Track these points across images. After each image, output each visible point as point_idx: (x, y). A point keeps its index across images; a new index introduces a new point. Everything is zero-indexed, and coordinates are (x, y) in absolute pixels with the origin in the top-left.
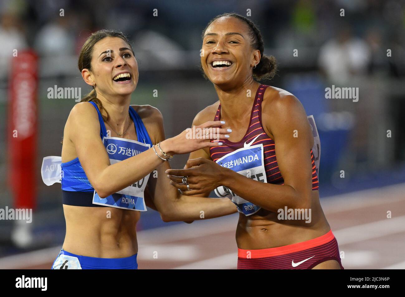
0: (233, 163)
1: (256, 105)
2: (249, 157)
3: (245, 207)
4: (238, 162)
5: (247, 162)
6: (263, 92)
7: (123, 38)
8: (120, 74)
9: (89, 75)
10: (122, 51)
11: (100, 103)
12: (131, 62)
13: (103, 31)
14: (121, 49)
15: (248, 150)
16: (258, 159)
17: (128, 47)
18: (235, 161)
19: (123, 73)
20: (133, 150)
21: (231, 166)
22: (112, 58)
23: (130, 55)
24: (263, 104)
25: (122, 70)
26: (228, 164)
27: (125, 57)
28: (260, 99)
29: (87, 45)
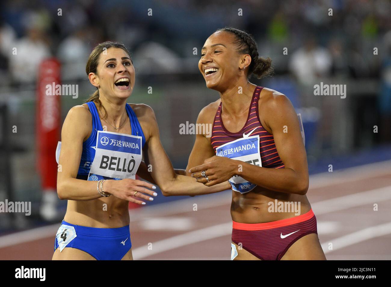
0: (233, 150)
1: (253, 103)
2: (247, 145)
3: (241, 186)
4: (237, 150)
5: (245, 149)
6: (259, 92)
7: (124, 49)
8: (121, 78)
9: (95, 78)
10: (124, 60)
11: (100, 102)
12: (131, 69)
13: (108, 42)
14: (123, 58)
15: (247, 139)
16: (255, 148)
17: (128, 56)
18: (235, 148)
19: (123, 78)
20: (123, 142)
21: (231, 152)
22: (115, 65)
23: (130, 64)
24: (260, 102)
25: (123, 75)
26: (229, 151)
27: (125, 65)
28: (256, 98)
29: (94, 53)
